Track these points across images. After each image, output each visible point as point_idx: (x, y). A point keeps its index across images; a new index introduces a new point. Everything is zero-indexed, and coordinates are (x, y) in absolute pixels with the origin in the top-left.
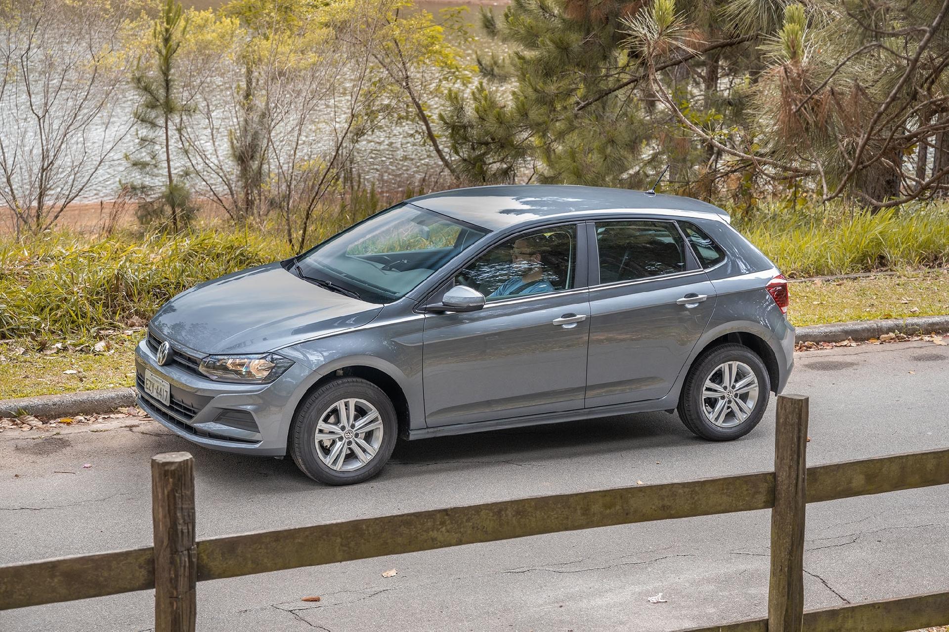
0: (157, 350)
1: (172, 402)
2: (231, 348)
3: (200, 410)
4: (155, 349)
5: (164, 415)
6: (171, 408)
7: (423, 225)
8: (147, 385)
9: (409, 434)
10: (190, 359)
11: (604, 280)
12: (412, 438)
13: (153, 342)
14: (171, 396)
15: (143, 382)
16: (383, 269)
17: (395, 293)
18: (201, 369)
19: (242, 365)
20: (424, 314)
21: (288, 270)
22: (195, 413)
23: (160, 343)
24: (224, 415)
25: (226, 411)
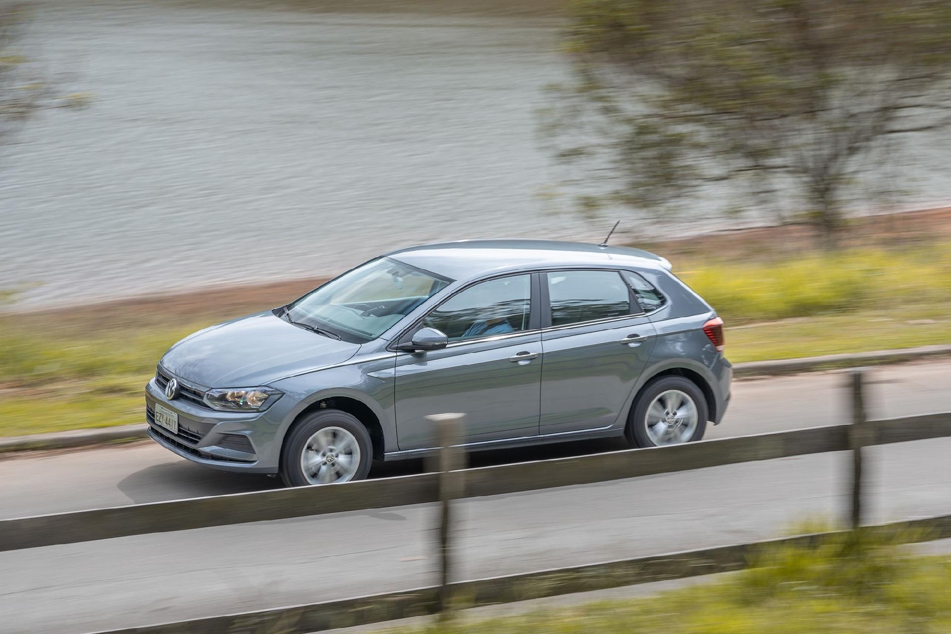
0: (165, 386)
1: (179, 430)
2: (233, 381)
3: (204, 435)
4: (164, 386)
5: (173, 442)
6: (178, 435)
7: (397, 276)
8: (157, 419)
9: (384, 455)
10: (195, 393)
11: (553, 325)
12: (386, 459)
13: (161, 380)
14: (179, 425)
15: (153, 415)
16: (363, 315)
17: (371, 335)
18: (205, 401)
19: (240, 397)
20: (396, 352)
21: (280, 316)
22: (200, 438)
23: (168, 380)
24: (225, 439)
25: (226, 436)
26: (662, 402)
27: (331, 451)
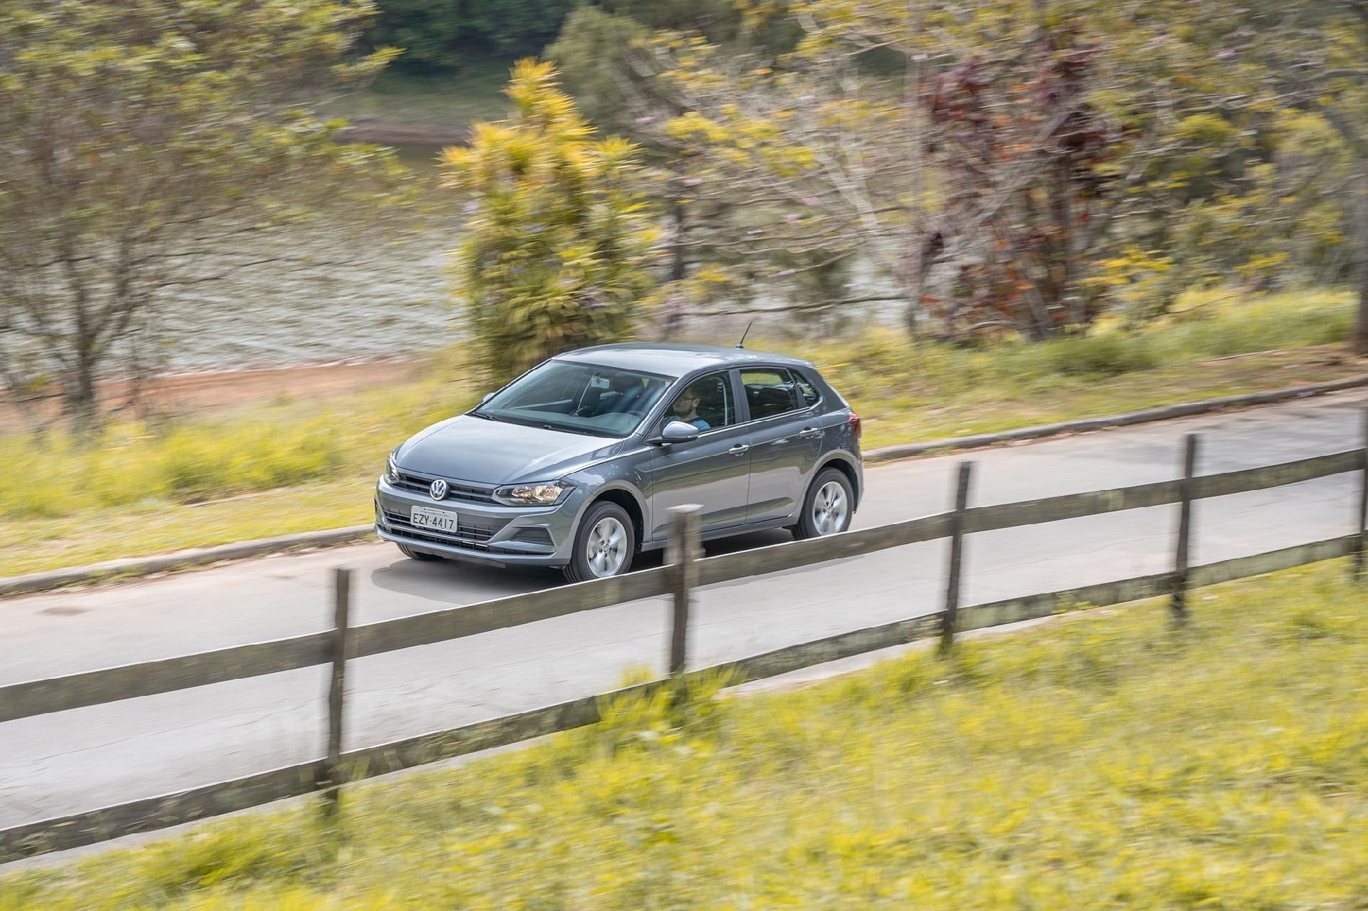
1: (459, 529)
2: (519, 479)
3: (496, 531)
4: (424, 489)
6: (455, 534)
8: (416, 521)
9: (643, 545)
10: (474, 492)
11: (753, 417)
12: (644, 551)
13: (408, 483)
14: (459, 524)
15: (404, 518)
18: (495, 498)
20: (650, 446)
22: (490, 534)
23: (424, 482)
24: (522, 534)
25: (524, 530)
26: (825, 491)
27: (603, 542)
